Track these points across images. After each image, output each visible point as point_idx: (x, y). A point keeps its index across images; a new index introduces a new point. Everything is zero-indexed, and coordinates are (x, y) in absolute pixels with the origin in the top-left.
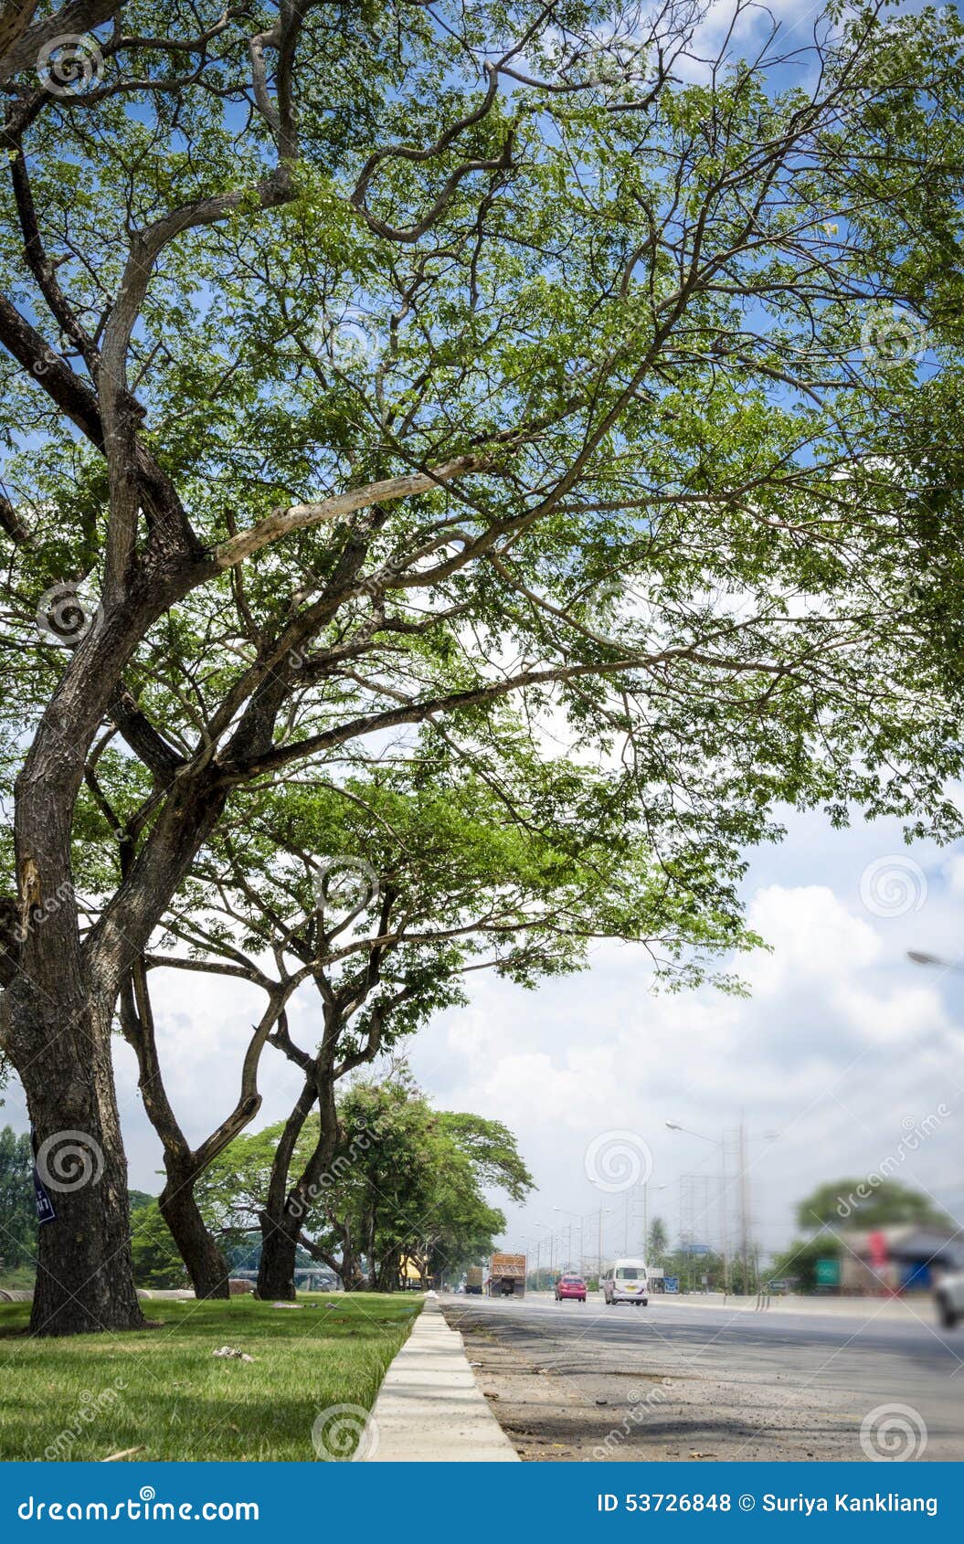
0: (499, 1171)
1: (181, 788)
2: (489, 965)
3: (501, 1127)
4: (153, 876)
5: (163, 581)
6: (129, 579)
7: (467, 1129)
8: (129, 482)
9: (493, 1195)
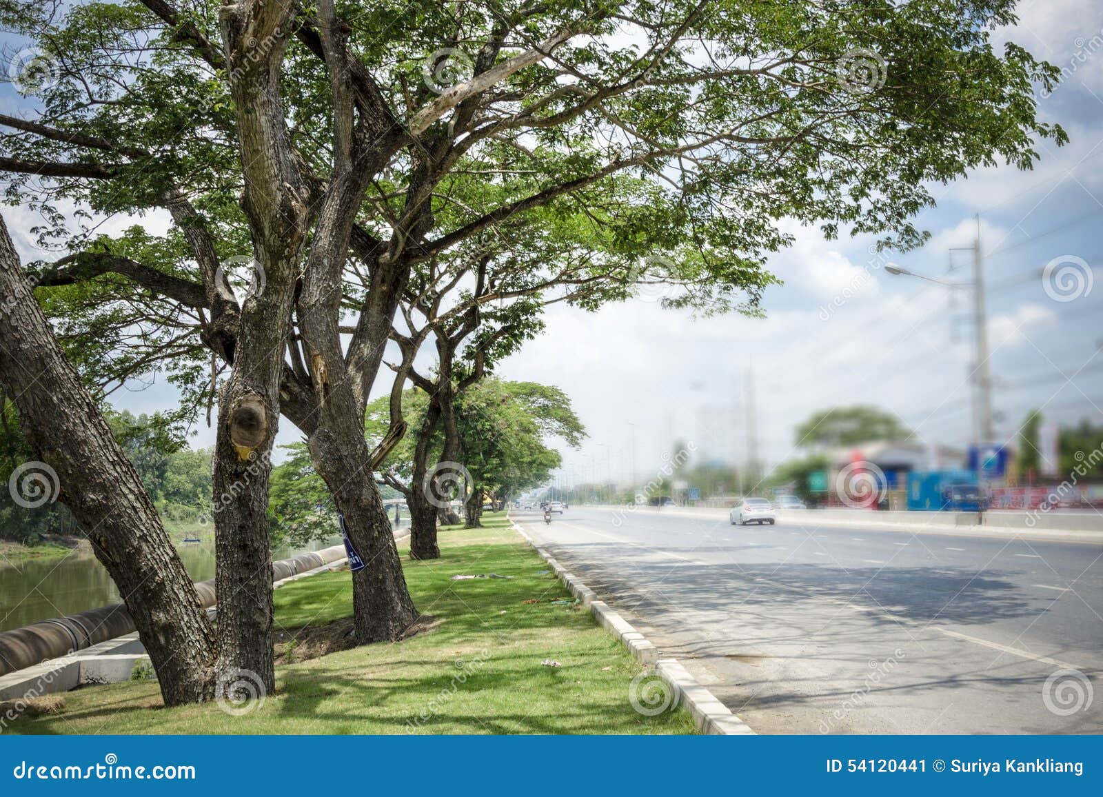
0: (556, 424)
1: (385, 271)
2: (561, 299)
3: (557, 390)
4: (373, 333)
5: (376, 152)
6: (353, 154)
7: (532, 394)
8: (348, 87)
9: (552, 441)
